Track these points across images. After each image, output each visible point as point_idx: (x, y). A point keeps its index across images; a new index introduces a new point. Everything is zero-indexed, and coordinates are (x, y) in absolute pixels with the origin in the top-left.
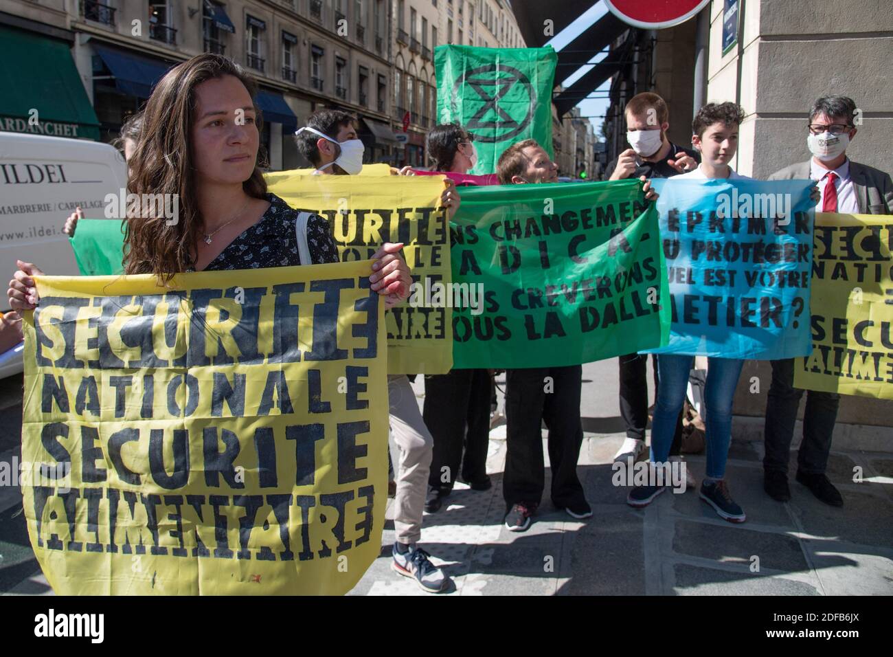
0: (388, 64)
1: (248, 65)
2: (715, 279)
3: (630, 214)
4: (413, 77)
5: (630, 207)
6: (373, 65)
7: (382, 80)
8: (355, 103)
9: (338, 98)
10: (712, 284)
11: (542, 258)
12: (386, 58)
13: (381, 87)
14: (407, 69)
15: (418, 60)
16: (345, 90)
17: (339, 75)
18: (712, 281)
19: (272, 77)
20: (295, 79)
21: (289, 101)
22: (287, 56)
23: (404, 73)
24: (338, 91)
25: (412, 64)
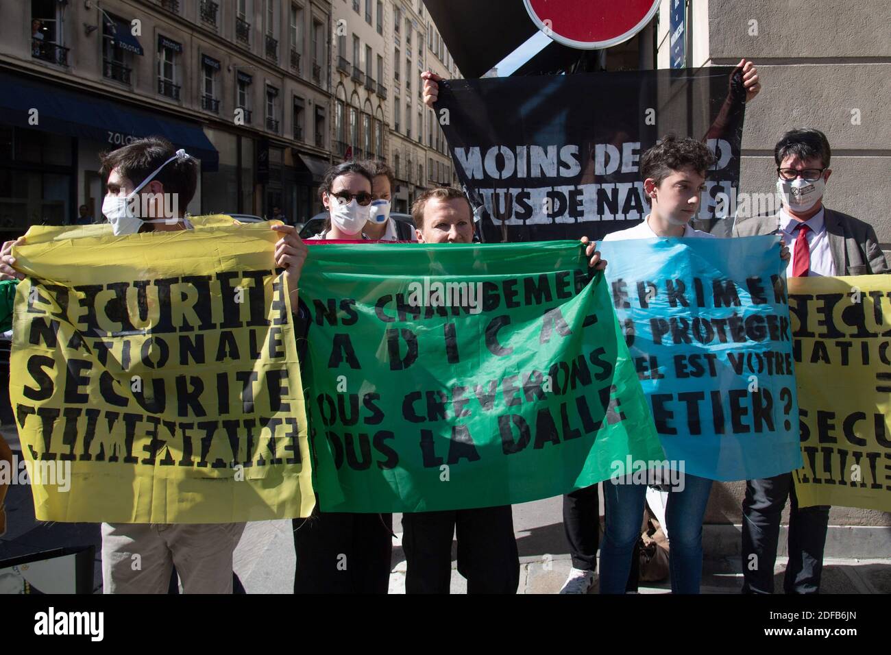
0: (328, 95)
1: (159, 92)
2: (690, 369)
3: (571, 288)
4: (357, 109)
5: (570, 279)
6: (309, 95)
7: (320, 112)
8: (289, 136)
9: (270, 132)
10: (686, 375)
11: (447, 347)
12: (325, 88)
13: (319, 119)
14: (349, 101)
15: (362, 91)
16: (277, 122)
17: (270, 106)
18: (685, 371)
19: (189, 106)
20: (217, 109)
21: (210, 134)
22: (209, 83)
23: (346, 105)
24: (269, 123)
25: (355, 95)
